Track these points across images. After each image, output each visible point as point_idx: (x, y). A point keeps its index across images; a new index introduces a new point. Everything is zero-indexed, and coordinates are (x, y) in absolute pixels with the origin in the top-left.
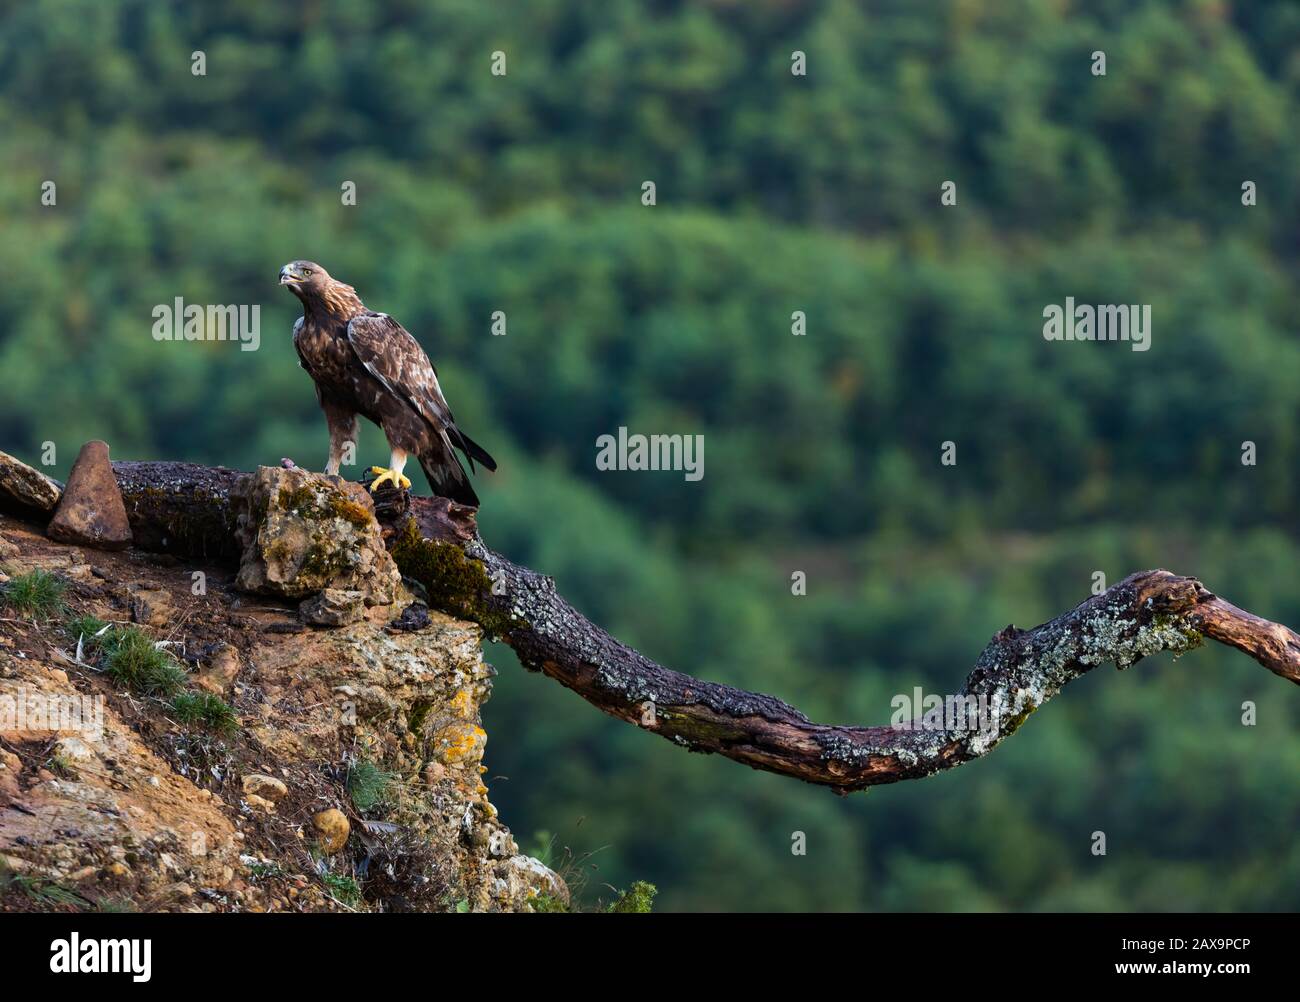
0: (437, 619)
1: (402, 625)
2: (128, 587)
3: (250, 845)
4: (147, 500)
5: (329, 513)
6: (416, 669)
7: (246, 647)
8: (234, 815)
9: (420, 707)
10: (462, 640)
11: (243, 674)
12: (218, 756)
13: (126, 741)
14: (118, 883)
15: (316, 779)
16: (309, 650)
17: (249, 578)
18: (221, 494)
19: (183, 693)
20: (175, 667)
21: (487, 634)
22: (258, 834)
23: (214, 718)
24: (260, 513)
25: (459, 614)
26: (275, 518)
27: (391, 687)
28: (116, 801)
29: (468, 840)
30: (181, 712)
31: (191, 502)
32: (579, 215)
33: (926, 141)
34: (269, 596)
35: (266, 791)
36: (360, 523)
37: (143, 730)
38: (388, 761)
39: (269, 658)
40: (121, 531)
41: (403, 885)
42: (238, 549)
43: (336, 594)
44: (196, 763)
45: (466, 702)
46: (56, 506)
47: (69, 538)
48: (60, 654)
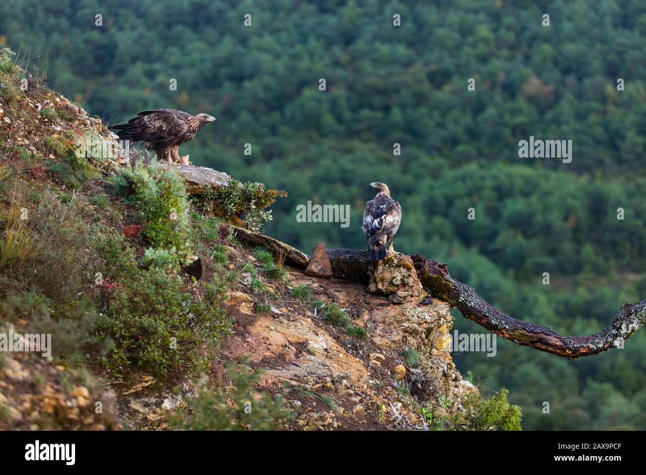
0: (435, 301)
1: (423, 303)
2: (331, 291)
3: (372, 377)
4: (338, 262)
5: (398, 266)
6: (428, 318)
7: (371, 310)
8: (367, 367)
9: (429, 331)
10: (443, 308)
11: (370, 320)
12: (362, 347)
13: (331, 342)
14: (328, 390)
15: (395, 355)
16: (392, 312)
17: (372, 288)
18: (362, 260)
19: (350, 326)
20: (347, 317)
21: (452, 306)
22: (375, 373)
23: (360, 334)
24: (375, 267)
25: (443, 300)
26: (380, 268)
27: (420, 324)
28: (328, 362)
29: (445, 375)
30: (349, 332)
31: (352, 262)
32: (481, 167)
33: (598, 142)
34: (379, 294)
35: (378, 359)
36: (409, 269)
37: (337, 338)
38: (418, 348)
39: (378, 314)
40: (329, 272)
41: (424, 390)
42: (368, 278)
43: (401, 293)
44: (354, 350)
45: (444, 329)
46: (308, 264)
47: (312, 274)
48: (309, 313)
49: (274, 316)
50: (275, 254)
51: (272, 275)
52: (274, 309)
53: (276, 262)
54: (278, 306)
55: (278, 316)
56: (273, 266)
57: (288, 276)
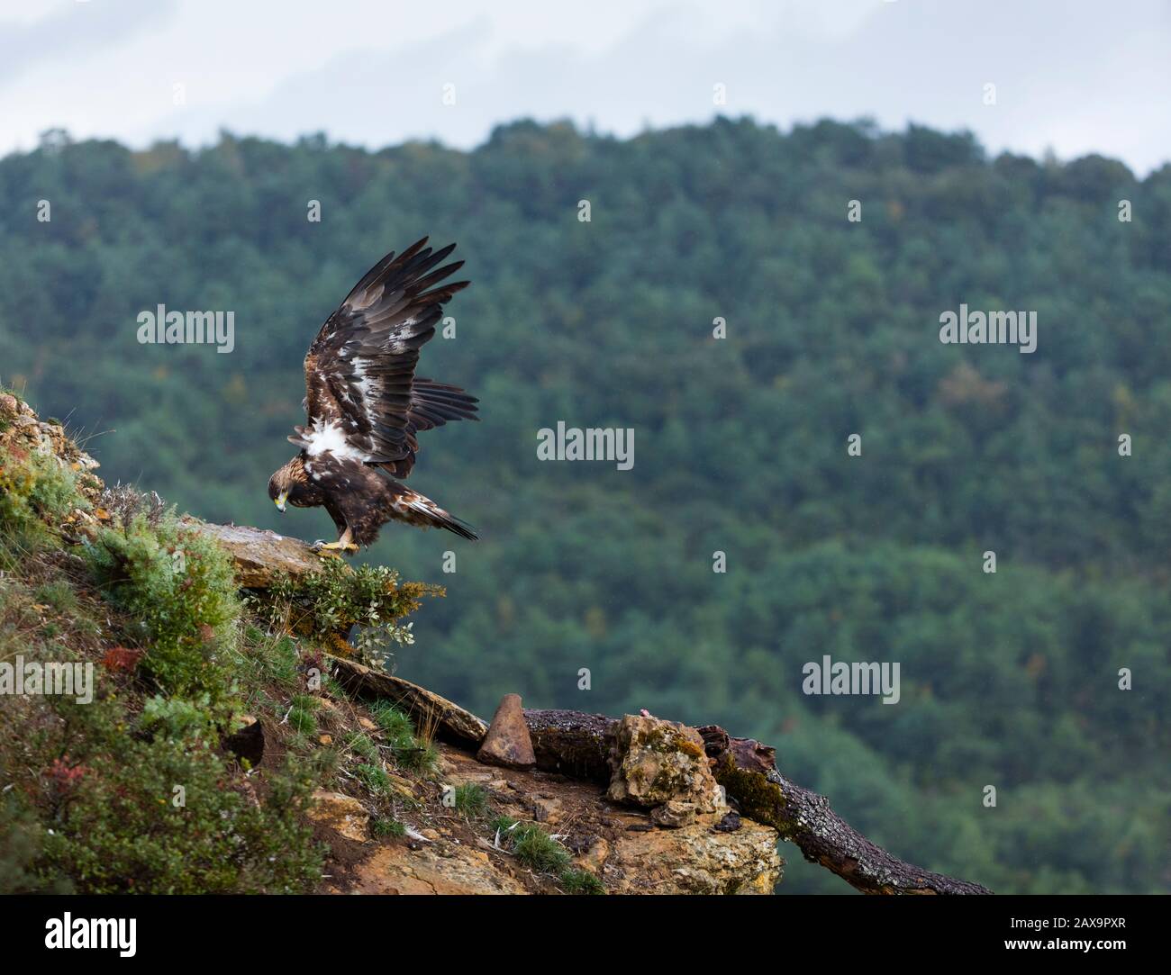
0: (747, 824)
1: (722, 828)
2: (533, 796)
4: (548, 736)
5: (672, 748)
6: (731, 859)
7: (613, 839)
9: (732, 885)
10: (763, 838)
11: (609, 859)
16: (656, 843)
17: (617, 792)
18: (598, 734)
19: (569, 871)
20: (564, 852)
21: (781, 835)
23: (589, 889)
24: (625, 748)
25: (762, 821)
26: (635, 751)
27: (713, 871)
30: (566, 884)
31: (577, 739)
32: (851, 547)
33: (1095, 504)
34: (629, 805)
36: (694, 756)
39: (628, 848)
40: (528, 758)
42: (609, 772)
43: (676, 805)
45: (764, 881)
46: (484, 738)
47: (492, 761)
48: (484, 842)
49: (412, 846)
50: (417, 717)
51: (409, 760)
52: (411, 832)
53: (417, 732)
54: (420, 827)
55: (420, 845)
56: (412, 741)
57: (442, 761)
